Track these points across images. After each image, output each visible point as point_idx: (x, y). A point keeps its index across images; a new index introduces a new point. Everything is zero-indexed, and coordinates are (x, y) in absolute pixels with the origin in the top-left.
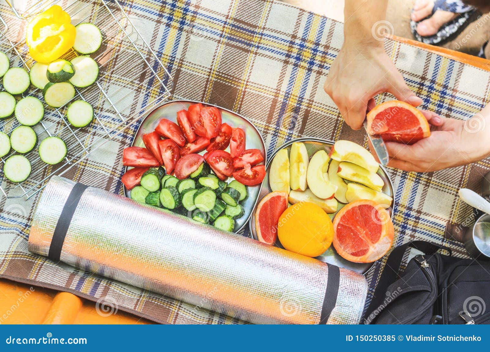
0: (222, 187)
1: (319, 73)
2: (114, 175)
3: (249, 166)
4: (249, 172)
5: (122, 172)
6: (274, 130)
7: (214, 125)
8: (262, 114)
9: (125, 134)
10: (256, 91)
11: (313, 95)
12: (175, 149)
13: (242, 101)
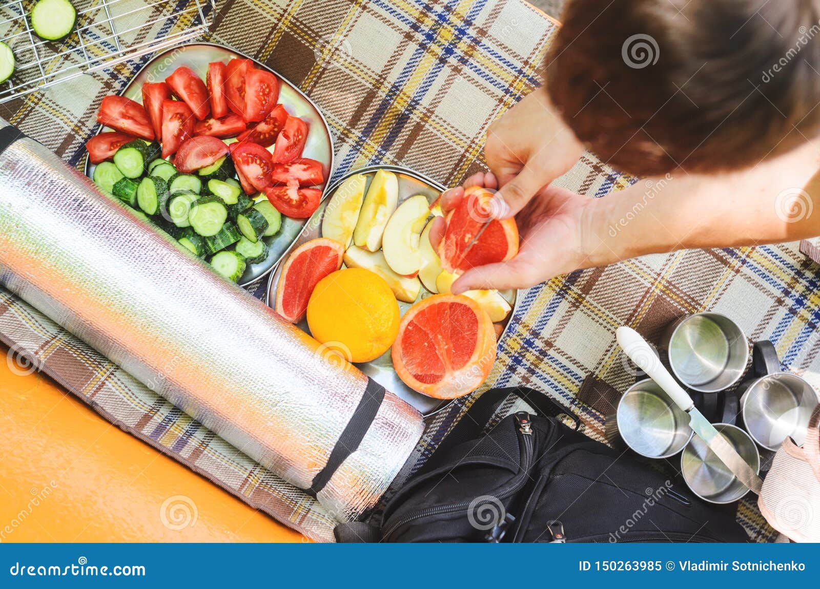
0: (244, 205)
1: (456, 70)
2: (77, 132)
3: (296, 185)
4: (293, 194)
5: (93, 132)
6: (357, 139)
7: (261, 101)
8: (346, 107)
9: (116, 72)
10: (347, 68)
11: (435, 103)
12: (188, 121)
13: (319, 78)
